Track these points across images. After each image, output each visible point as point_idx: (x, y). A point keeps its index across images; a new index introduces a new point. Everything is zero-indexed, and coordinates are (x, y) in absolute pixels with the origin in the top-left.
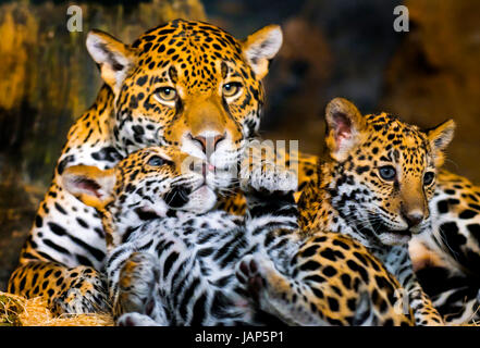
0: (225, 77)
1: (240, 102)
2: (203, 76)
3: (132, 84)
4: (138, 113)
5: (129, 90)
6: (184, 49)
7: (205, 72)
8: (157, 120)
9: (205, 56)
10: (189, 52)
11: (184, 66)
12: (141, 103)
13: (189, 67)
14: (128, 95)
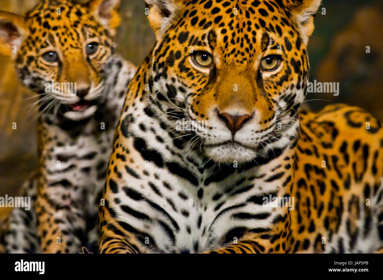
0: (264, 50)
1: (277, 79)
2: (242, 45)
3: (174, 37)
4: (172, 72)
5: (170, 44)
6: (229, 11)
7: (245, 41)
8: (189, 85)
9: (249, 23)
10: (232, 16)
11: (224, 31)
12: (177, 62)
13: (229, 33)
14: (168, 48)
